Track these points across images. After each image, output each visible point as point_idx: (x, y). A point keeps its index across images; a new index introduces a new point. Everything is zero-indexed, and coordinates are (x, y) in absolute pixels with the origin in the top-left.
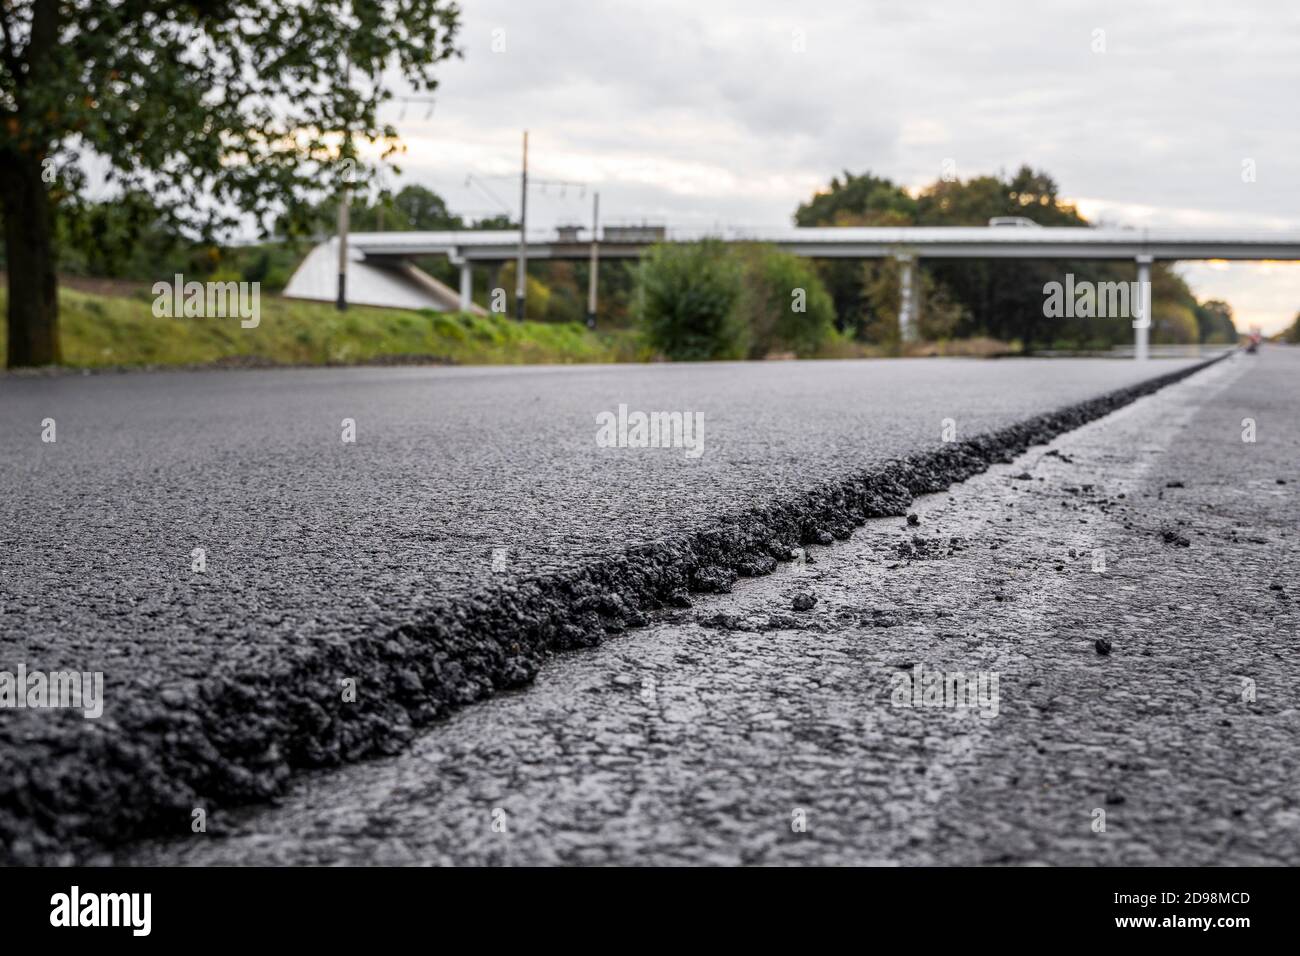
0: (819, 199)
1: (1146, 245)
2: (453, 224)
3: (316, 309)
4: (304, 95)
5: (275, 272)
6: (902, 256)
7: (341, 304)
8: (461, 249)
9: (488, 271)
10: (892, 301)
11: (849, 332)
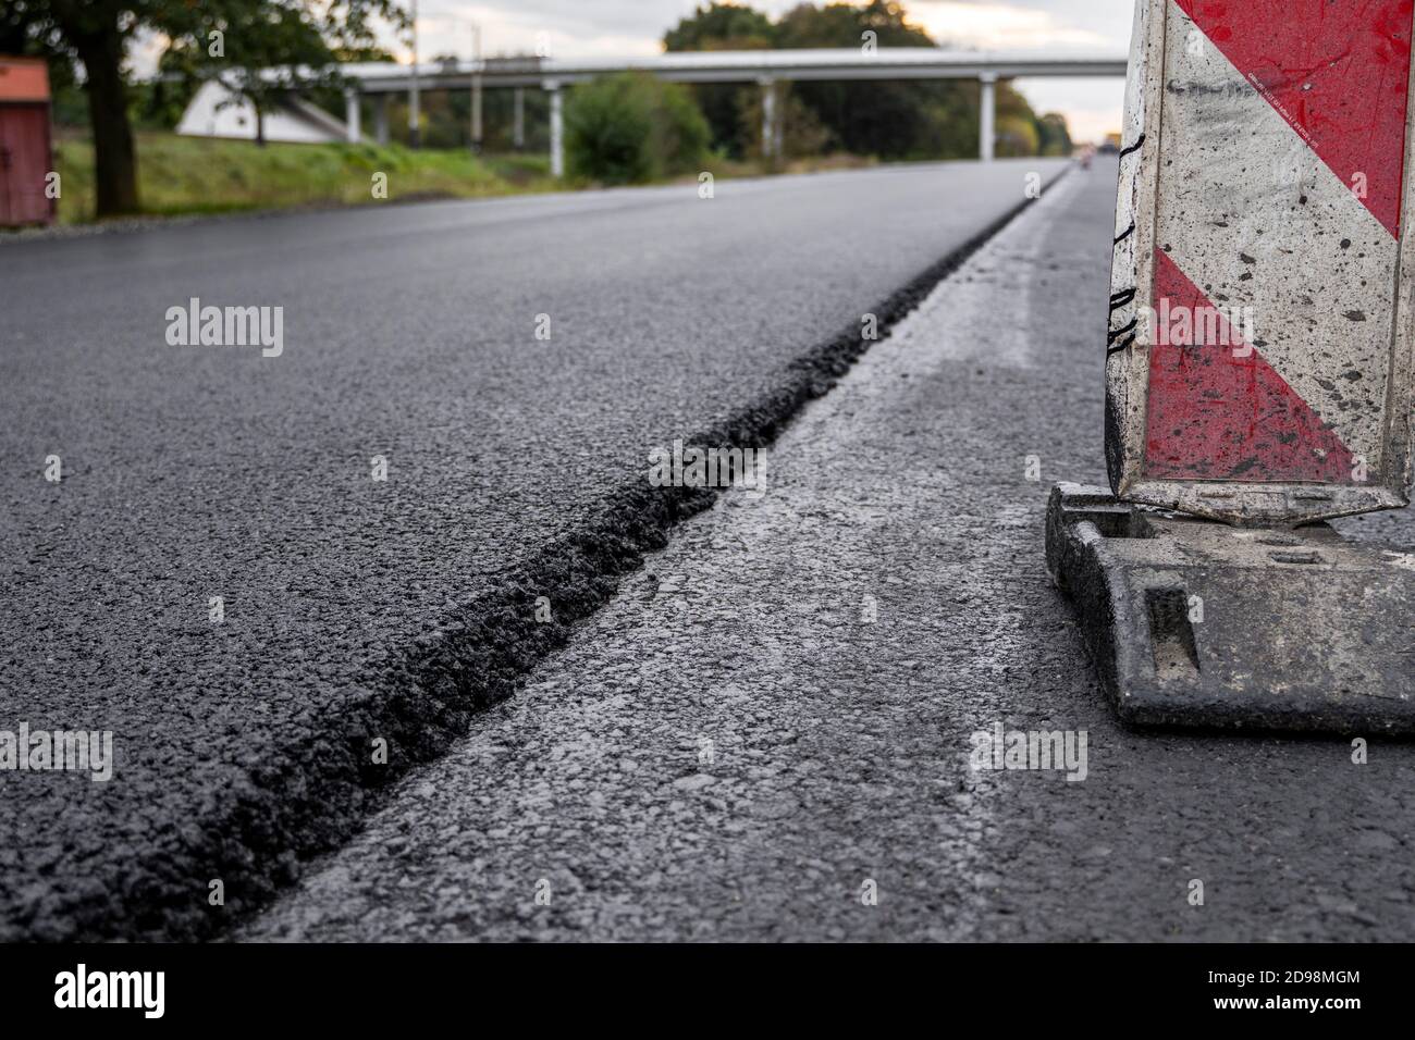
0: (685, 26)
1: (989, 65)
3: (239, 147)
6: (766, 78)
11: (722, 152)
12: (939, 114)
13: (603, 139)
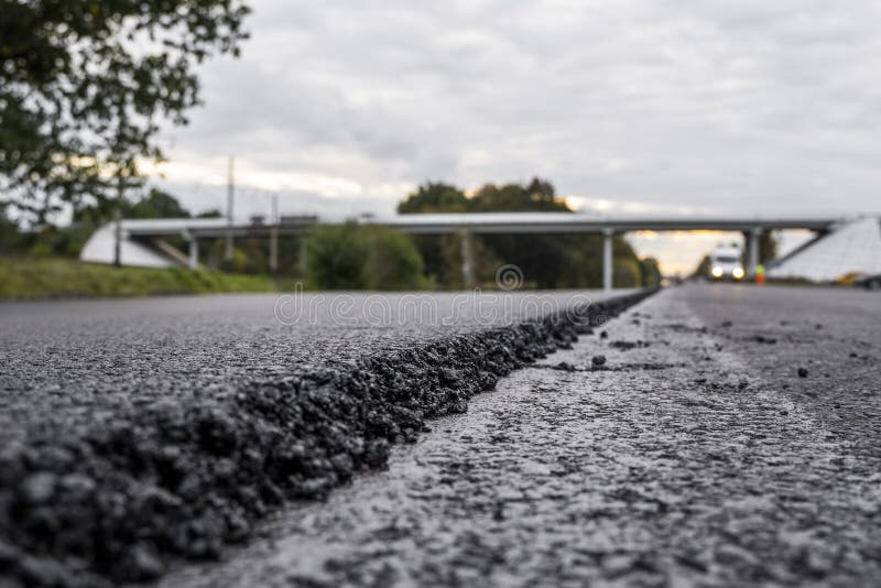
0: (412, 199)
1: (609, 224)
2: (185, 215)
3: (102, 269)
4: (103, 128)
5: (73, 246)
6: (464, 232)
7: (117, 264)
8: (191, 230)
9: (208, 244)
10: (459, 259)
11: (433, 278)
12: (576, 256)
13: (336, 260)
